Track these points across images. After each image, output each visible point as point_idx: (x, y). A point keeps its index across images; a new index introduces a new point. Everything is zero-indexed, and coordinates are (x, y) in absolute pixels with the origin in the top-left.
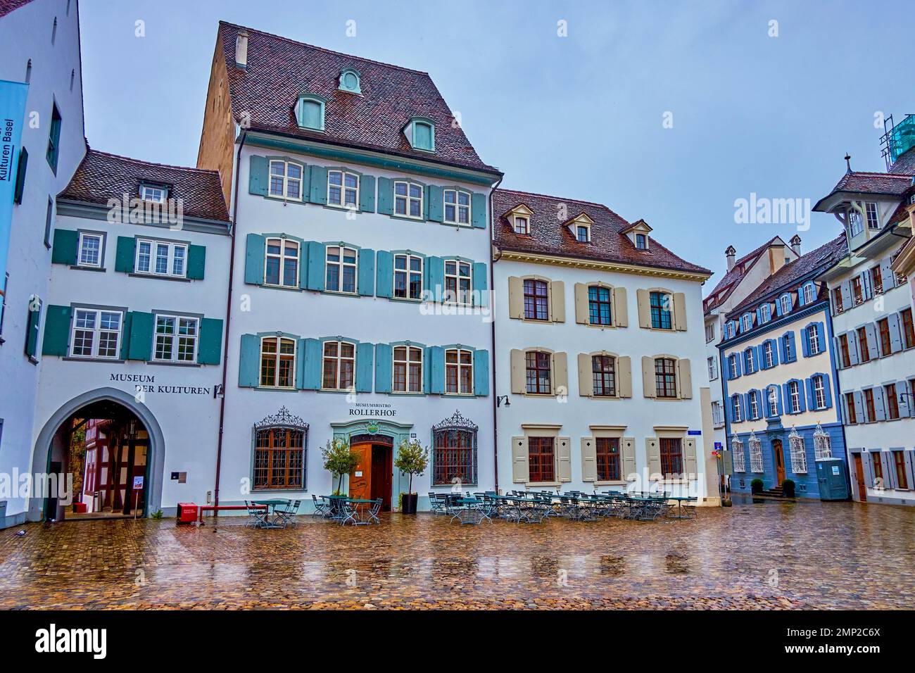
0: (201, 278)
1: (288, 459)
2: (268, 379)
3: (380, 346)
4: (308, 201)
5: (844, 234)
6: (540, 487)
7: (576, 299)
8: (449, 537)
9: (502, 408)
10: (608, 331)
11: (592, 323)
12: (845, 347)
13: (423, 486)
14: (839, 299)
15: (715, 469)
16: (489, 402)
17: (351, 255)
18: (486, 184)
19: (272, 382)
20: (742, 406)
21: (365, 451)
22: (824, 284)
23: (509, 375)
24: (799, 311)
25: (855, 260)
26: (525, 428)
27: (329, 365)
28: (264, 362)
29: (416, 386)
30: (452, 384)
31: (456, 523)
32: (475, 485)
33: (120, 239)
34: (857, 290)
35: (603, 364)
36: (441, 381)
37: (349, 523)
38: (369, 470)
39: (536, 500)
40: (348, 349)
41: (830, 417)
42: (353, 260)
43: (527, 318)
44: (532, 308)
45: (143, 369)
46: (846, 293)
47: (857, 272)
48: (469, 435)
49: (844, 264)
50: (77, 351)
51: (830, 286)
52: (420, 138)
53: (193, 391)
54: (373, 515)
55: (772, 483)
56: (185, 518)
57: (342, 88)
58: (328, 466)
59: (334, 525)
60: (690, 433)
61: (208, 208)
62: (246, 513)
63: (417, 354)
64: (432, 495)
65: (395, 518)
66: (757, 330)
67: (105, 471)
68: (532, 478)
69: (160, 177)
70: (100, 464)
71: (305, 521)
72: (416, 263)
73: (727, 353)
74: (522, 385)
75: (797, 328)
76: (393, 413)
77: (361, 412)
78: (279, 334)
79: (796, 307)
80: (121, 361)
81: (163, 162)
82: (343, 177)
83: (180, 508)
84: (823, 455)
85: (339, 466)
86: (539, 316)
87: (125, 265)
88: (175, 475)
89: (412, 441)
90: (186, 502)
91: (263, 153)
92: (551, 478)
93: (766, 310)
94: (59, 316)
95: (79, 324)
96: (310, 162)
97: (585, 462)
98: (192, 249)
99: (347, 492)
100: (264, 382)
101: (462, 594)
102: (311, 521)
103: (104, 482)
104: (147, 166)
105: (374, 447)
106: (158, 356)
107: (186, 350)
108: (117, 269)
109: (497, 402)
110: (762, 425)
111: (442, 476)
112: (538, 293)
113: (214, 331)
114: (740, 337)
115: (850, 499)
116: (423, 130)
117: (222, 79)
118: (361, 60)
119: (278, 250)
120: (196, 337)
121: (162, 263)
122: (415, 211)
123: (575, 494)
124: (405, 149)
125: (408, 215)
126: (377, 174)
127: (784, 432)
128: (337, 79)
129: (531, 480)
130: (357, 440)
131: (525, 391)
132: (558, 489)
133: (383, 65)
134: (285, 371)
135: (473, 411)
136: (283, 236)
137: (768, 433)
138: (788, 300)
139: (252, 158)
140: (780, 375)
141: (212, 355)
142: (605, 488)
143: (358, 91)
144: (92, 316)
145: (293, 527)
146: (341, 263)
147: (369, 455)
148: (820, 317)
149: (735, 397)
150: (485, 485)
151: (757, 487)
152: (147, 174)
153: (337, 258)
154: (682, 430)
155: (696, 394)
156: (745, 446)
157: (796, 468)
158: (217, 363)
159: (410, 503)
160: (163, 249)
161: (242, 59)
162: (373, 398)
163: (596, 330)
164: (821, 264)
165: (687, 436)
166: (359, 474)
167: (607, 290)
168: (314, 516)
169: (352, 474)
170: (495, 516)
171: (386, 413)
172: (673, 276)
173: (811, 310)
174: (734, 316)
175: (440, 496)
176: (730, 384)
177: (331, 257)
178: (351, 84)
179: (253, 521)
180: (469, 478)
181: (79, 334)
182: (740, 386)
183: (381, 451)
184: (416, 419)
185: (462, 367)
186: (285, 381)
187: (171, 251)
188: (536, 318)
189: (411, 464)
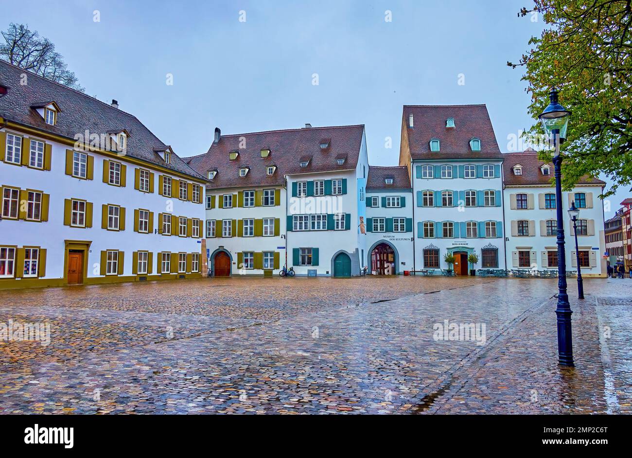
0: (405, 206)
1: (434, 259)
2: (426, 235)
3: (462, 223)
4: (435, 178)
6: (523, 269)
7: (539, 200)
9: (508, 241)
10: (554, 211)
11: (547, 208)
13: (478, 267)
16: (503, 239)
17: (450, 193)
19: (428, 236)
21: (459, 257)
23: (510, 230)
26: (518, 248)
27: (445, 230)
28: (425, 230)
30: (488, 235)
32: (498, 267)
33: (382, 198)
35: (552, 223)
36: (484, 234)
37: (453, 277)
38: (460, 262)
40: (451, 224)
42: (451, 195)
43: (518, 209)
44: (520, 205)
45: (391, 234)
48: (495, 251)
50: (374, 230)
52: (475, 146)
53: (405, 239)
56: (406, 274)
57: (448, 126)
58: (446, 261)
60: (593, 249)
61: (405, 185)
63: (475, 224)
64: (481, 270)
65: (469, 277)
67: (378, 262)
70: (377, 261)
72: (473, 193)
74: (516, 233)
76: (467, 244)
77: (456, 244)
78: (428, 221)
80: (385, 232)
82: (446, 168)
83: (404, 271)
85: (449, 261)
86: (523, 207)
87: (384, 205)
88: (402, 263)
89: (474, 253)
90: (406, 270)
91: (420, 164)
94: (369, 221)
95: (374, 223)
96: (435, 164)
98: (402, 198)
99: (453, 268)
100: (425, 236)
103: (379, 266)
105: (462, 255)
106: (395, 230)
107: (402, 228)
108: (382, 207)
109: (506, 239)
111: (484, 264)
112: (523, 199)
113: (410, 222)
116: (476, 143)
117: (406, 132)
119: (426, 195)
120: (405, 224)
121: (394, 203)
122: (473, 175)
124: (470, 152)
125: (470, 177)
126: (458, 164)
128: (446, 121)
129: (520, 266)
130: (455, 253)
131: (517, 235)
132: (531, 269)
134: (431, 233)
135: (497, 243)
136: (428, 190)
139: (416, 167)
141: (410, 229)
142: (551, 269)
143: (454, 126)
144: (377, 220)
146: (447, 197)
150: (501, 267)
153: (446, 195)
154: (590, 248)
155: (597, 233)
158: (411, 231)
159: (473, 272)
160: (393, 199)
161: (412, 125)
162: (460, 240)
163: (548, 211)
165: (591, 250)
166: (457, 263)
167: (554, 195)
168: (442, 275)
169: (454, 263)
171: (465, 244)
172: (586, 186)
175: (484, 271)
177: (443, 195)
178: (451, 123)
180: (496, 265)
181: (375, 225)
183: (464, 257)
184: (476, 246)
185: (493, 229)
186: (432, 235)
187: (396, 199)
188: (522, 208)
189: (474, 260)
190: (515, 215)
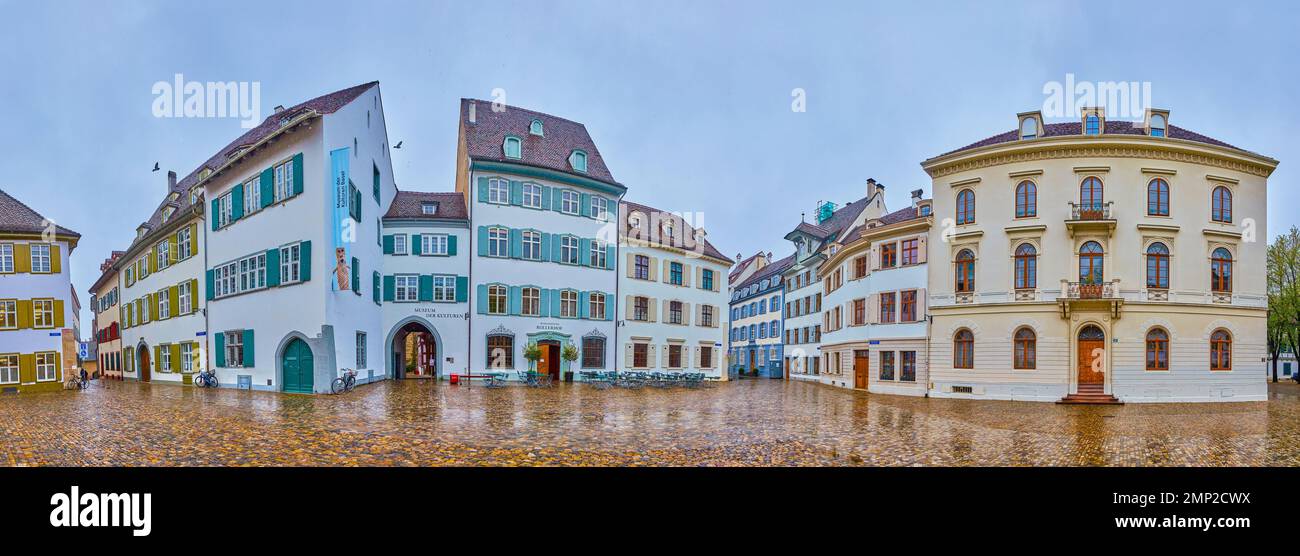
0: (455, 254)
2: (493, 310)
3: (553, 291)
4: (511, 204)
5: (796, 254)
6: (639, 370)
7: (664, 269)
8: (589, 397)
9: (620, 328)
10: (680, 288)
11: (672, 283)
12: (789, 308)
13: (576, 367)
14: (789, 285)
15: (727, 361)
16: (614, 322)
17: (536, 236)
18: (616, 194)
19: (495, 311)
20: (738, 333)
21: (546, 347)
22: (783, 277)
23: (625, 309)
24: (770, 289)
25: (800, 267)
26: (633, 339)
27: (526, 301)
28: (491, 300)
29: (573, 314)
30: (593, 314)
31: (594, 388)
32: (604, 368)
33: (414, 237)
34: (798, 282)
35: (676, 306)
36: (587, 312)
37: (536, 387)
38: (548, 359)
39: (638, 377)
40: (536, 292)
41: (778, 341)
42: (538, 240)
43: (637, 278)
44: (639, 272)
45: (429, 306)
46: (793, 282)
47: (799, 273)
48: (601, 342)
49: (794, 268)
50: (399, 298)
51: (786, 278)
52: (578, 163)
53: (454, 316)
54: (548, 383)
55: (748, 370)
56: (454, 381)
57: (532, 132)
58: (525, 356)
59: (529, 387)
60: (715, 345)
61: (457, 214)
62: (482, 379)
63: (574, 295)
64: (581, 373)
65: (562, 384)
66: (750, 297)
68: (635, 366)
69: (433, 199)
70: (423, 353)
71: (514, 385)
72: (574, 242)
73: (733, 307)
74: (632, 315)
75: (768, 297)
76: (561, 328)
77: (543, 328)
78: (498, 284)
79: (769, 287)
80: (419, 302)
81: (435, 192)
82: (531, 188)
83: (451, 376)
84: (773, 358)
85: (532, 356)
86: (643, 277)
87: (417, 251)
88: (448, 359)
89: (571, 343)
90: (454, 372)
91: (485, 175)
92: (645, 366)
93: (755, 286)
94: (389, 280)
95: (399, 284)
96: (513, 178)
97: (663, 357)
98: (450, 238)
99: (536, 370)
100: (490, 311)
101: (598, 446)
102: (516, 384)
104: (426, 195)
105: (551, 347)
106: (436, 298)
107: (450, 296)
108: (414, 254)
109: (618, 324)
110: (747, 343)
111: (586, 363)
112: (643, 264)
113: (463, 283)
114: (741, 300)
115: (782, 378)
116: (580, 157)
117: (463, 130)
118: (544, 115)
119: (495, 235)
120: (454, 287)
121: (435, 247)
122: (574, 210)
123: (657, 374)
124: (569, 170)
125: (570, 212)
126: (552, 185)
127: (755, 346)
128: (529, 127)
130: (541, 343)
131: (633, 318)
132: (649, 371)
133: (557, 118)
134: (502, 306)
135: (604, 328)
136: (498, 226)
137: (749, 346)
138: (766, 283)
139: (479, 178)
140: (757, 320)
141: (463, 297)
142: (672, 371)
143: (541, 134)
144: (404, 280)
145: (505, 388)
146: (531, 242)
147: (548, 350)
148: (779, 293)
149: (735, 329)
150: (609, 368)
151: (741, 372)
152: (426, 199)
153: (529, 238)
154: (712, 343)
155: (721, 326)
156: (737, 352)
157: (760, 361)
158: (466, 301)
159: (569, 376)
160: (435, 240)
161: (473, 119)
162: (550, 320)
163: (673, 287)
164: (783, 267)
165: (713, 346)
166: (542, 361)
167: (681, 265)
168: (518, 382)
169: (538, 360)
170: (615, 385)
171: (557, 328)
172: (715, 262)
173: (776, 289)
174: (738, 289)
175: (585, 373)
176: (733, 323)
177: (526, 238)
178: (537, 130)
179: (484, 384)
180: (601, 364)
181: (399, 289)
182: (738, 324)
183: (554, 349)
184: (573, 332)
185: (599, 304)
186: (502, 310)
187: (439, 240)
188: (641, 278)
189: (570, 356)
190: (633, 288)
